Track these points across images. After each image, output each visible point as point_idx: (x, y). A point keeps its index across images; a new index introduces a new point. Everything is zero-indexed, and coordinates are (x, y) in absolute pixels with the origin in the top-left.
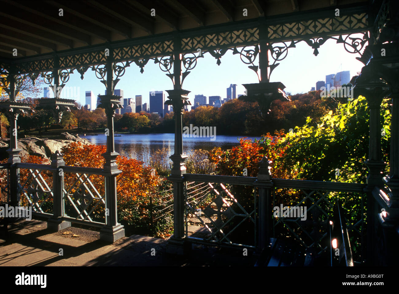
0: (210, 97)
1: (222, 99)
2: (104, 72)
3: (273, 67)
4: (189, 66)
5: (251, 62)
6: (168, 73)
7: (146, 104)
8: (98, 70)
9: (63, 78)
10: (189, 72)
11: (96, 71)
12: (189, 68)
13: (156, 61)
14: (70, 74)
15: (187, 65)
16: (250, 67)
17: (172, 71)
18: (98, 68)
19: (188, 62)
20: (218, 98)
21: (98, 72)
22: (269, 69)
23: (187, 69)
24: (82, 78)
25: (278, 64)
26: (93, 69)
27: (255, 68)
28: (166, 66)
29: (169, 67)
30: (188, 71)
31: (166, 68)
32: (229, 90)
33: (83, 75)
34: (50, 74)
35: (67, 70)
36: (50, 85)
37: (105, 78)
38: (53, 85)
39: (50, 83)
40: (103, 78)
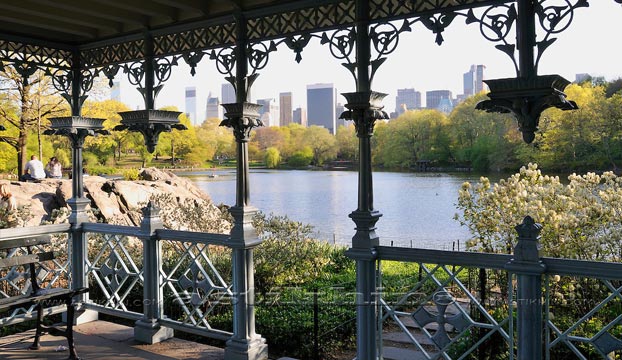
0: (428, 93)
1: (455, 97)
2: (232, 61)
3: (544, 45)
4: (385, 48)
5: (501, 38)
6: (345, 61)
7: (299, 110)
8: (220, 58)
9: (160, 74)
10: (384, 59)
11: (218, 60)
12: (385, 52)
13: (324, 40)
14: (173, 67)
15: (381, 47)
16: (499, 47)
17: (353, 58)
18: (221, 56)
19: (383, 41)
20: (446, 94)
21: (220, 61)
22: (536, 49)
23: (381, 53)
24: (193, 72)
25: (554, 40)
26: (213, 56)
27: (508, 49)
28: (341, 48)
29: (347, 50)
30: (383, 56)
31: (343, 52)
32: (468, 77)
33: (195, 68)
34: (137, 67)
35: (166, 59)
36: (138, 86)
37: (234, 72)
38: (143, 86)
39: (139, 83)
40: (229, 72)
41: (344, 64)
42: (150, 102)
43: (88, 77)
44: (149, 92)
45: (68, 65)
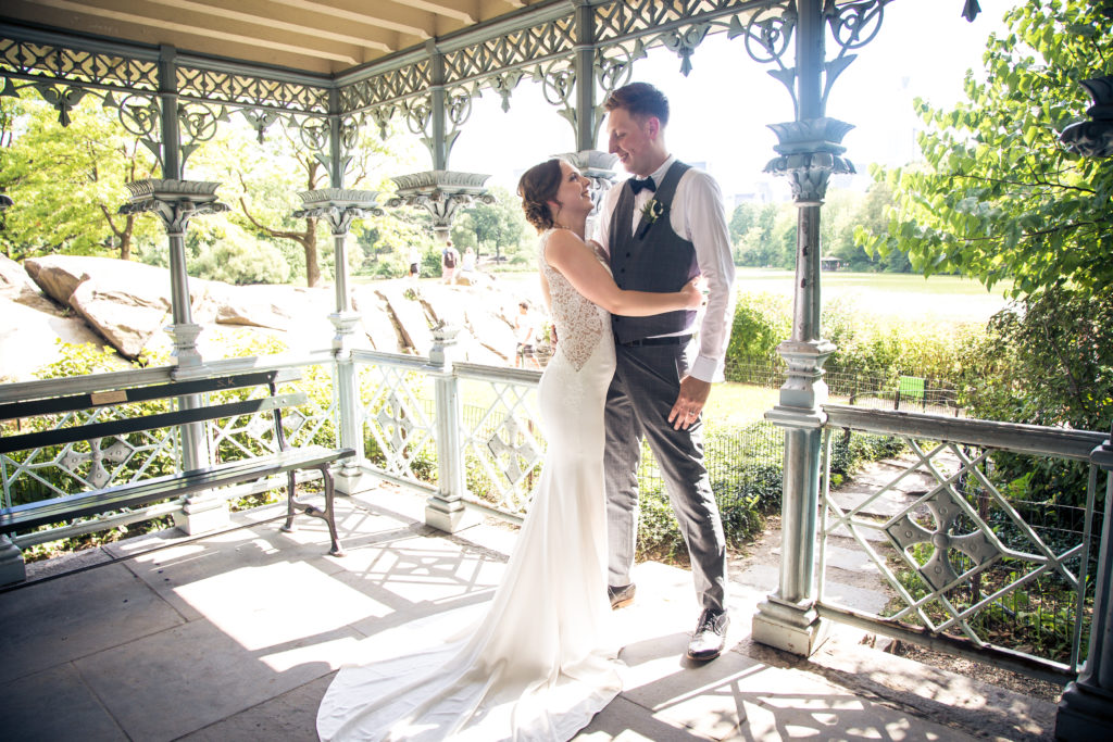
2: (570, 82)
4: (855, 36)
8: (550, 79)
9: (455, 112)
11: (545, 82)
12: (854, 43)
13: (735, 29)
14: (474, 100)
15: (846, 34)
18: (551, 74)
21: (550, 84)
23: (847, 46)
24: (506, 106)
26: (538, 76)
28: (768, 42)
30: (849, 52)
33: (509, 99)
34: (421, 106)
35: (464, 88)
36: (422, 135)
37: (573, 101)
38: (430, 135)
39: (423, 131)
40: (565, 101)
41: (772, 73)
42: (441, 163)
43: (351, 127)
44: (440, 144)
45: (324, 111)
